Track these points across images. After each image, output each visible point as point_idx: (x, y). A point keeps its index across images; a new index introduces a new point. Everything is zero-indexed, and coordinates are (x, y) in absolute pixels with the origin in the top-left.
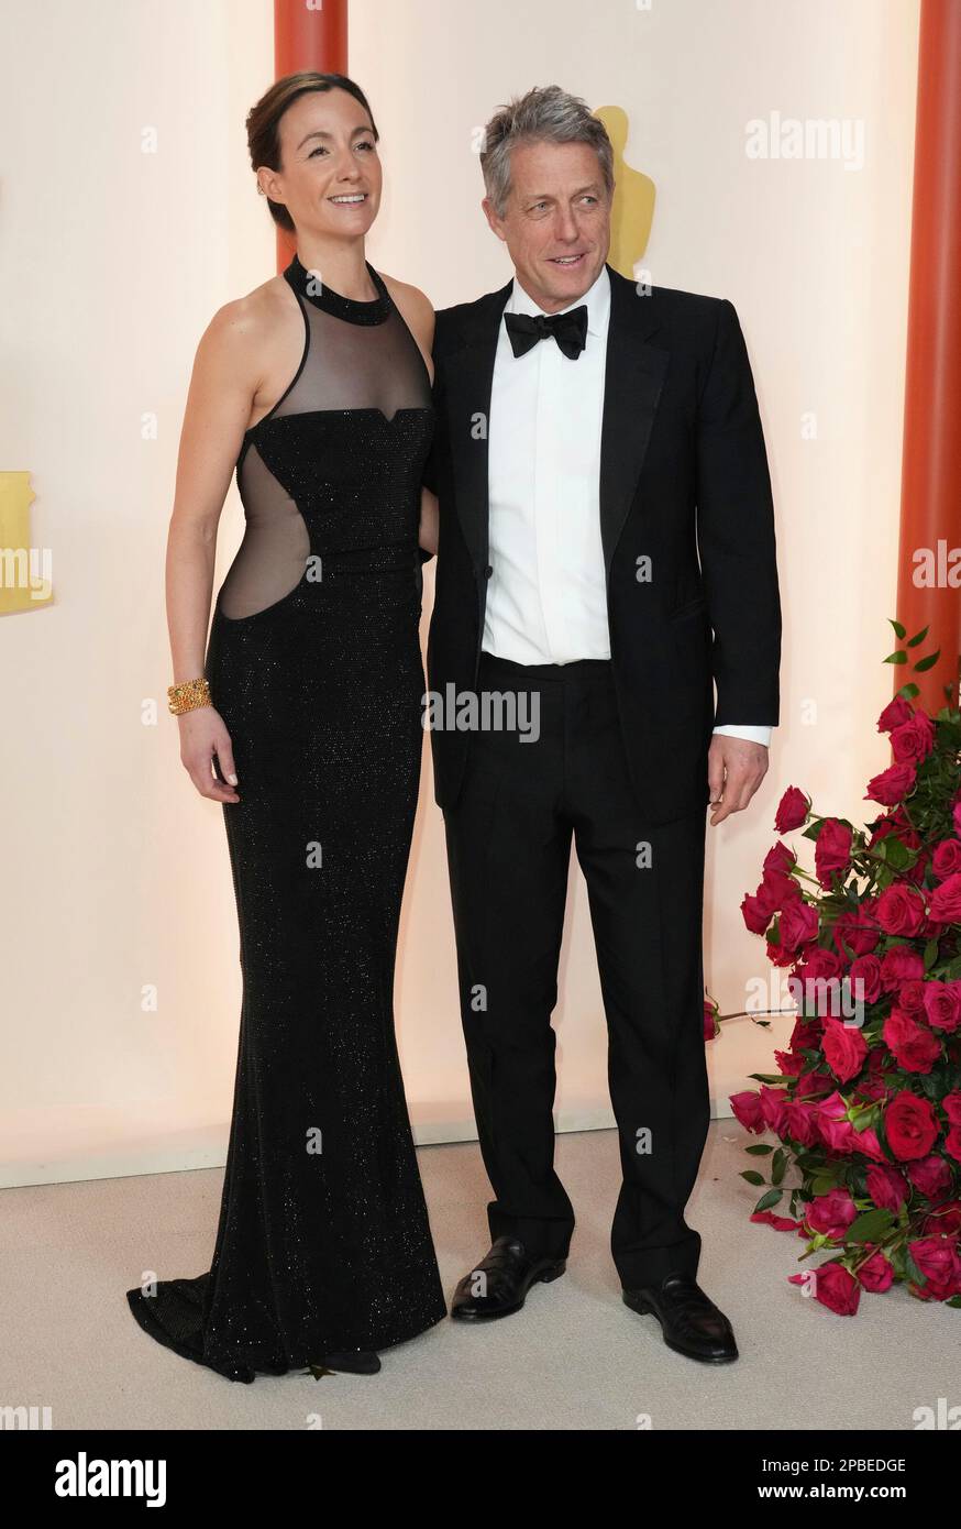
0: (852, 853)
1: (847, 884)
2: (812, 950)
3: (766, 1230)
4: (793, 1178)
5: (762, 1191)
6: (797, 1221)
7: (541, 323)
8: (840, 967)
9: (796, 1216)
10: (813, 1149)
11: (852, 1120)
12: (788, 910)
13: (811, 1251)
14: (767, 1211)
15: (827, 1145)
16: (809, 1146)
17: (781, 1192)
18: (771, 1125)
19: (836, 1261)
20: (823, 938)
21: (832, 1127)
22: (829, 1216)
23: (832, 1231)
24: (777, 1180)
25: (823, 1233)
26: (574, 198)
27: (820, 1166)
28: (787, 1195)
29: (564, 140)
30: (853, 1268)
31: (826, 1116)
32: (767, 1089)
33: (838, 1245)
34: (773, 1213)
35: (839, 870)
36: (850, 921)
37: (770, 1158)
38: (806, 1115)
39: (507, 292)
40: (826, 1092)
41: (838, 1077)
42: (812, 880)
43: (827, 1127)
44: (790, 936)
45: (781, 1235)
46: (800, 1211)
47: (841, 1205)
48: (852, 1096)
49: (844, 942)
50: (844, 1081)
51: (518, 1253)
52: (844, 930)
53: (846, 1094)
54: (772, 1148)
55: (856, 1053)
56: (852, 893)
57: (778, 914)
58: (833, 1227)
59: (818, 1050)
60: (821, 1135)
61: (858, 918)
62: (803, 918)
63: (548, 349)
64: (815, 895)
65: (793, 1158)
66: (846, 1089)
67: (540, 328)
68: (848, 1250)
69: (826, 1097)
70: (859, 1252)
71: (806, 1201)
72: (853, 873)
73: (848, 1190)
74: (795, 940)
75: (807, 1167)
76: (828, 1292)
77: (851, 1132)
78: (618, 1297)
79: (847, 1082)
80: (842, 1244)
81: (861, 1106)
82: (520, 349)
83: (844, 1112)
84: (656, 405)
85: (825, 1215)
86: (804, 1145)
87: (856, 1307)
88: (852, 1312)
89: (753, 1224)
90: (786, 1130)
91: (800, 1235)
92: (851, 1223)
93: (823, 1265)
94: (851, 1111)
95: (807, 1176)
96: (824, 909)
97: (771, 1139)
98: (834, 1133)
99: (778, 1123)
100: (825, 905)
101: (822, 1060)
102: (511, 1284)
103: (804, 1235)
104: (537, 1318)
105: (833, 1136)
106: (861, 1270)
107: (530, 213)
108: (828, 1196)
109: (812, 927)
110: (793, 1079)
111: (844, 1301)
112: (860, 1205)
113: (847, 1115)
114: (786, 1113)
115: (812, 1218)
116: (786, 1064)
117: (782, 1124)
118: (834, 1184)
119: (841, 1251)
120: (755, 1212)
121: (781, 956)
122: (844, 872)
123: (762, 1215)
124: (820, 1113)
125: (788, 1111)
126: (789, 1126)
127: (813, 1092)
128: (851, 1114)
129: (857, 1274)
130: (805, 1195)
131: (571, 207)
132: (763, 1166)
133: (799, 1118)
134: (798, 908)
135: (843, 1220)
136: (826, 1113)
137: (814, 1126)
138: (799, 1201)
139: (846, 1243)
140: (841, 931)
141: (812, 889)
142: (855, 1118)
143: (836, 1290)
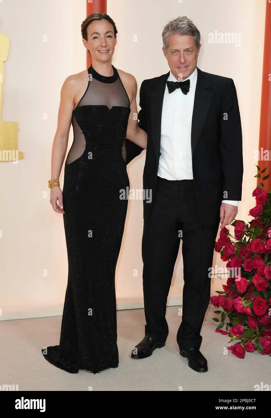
0: (245, 230)
1: (243, 239)
2: (233, 257)
3: (219, 334)
4: (227, 320)
5: (218, 323)
6: (228, 332)
7: (177, 84)
8: (241, 262)
9: (228, 331)
10: (232, 312)
11: (244, 304)
12: (227, 246)
13: (232, 340)
14: (220, 329)
15: (237, 311)
16: (232, 311)
17: (224, 324)
18: (221, 305)
19: (239, 343)
20: (236, 254)
21: (238, 306)
22: (237, 331)
23: (238, 335)
24: (223, 320)
25: (235, 335)
26: (185, 51)
27: (235, 317)
28: (225, 325)
29: (183, 34)
30: (243, 345)
31: (237, 303)
32: (220, 295)
33: (239, 339)
34: (221, 329)
35: (241, 235)
36: (244, 249)
37: (221, 315)
38: (231, 303)
39: (168, 75)
40: (236, 296)
41: (240, 292)
42: (233, 237)
43: (237, 306)
44: (227, 253)
45: (224, 336)
46: (229, 329)
47: (240, 328)
48: (244, 297)
49: (242, 255)
50: (242, 293)
51: (151, 340)
52: (242, 251)
53: (242, 296)
54: (221, 312)
55: (245, 286)
56: (244, 241)
57: (224, 247)
58: (238, 334)
59: (234, 284)
60: (235, 308)
61: (246, 248)
62: (231, 248)
63: (178, 91)
64: (234, 242)
65: (227, 314)
66: (242, 295)
67: (176, 86)
68: (242, 340)
69: (236, 298)
70: (245, 341)
71: (231, 326)
72: (245, 236)
73: (242, 324)
74: (228, 254)
75: (231, 317)
76: (237, 352)
77: (243, 307)
78: (178, 352)
79: (242, 294)
80: (241, 339)
81: (246, 300)
82: (171, 91)
83: (241, 302)
84: (208, 109)
85: (236, 330)
86: (230, 311)
87: (244, 356)
88: (243, 358)
89: (216, 333)
90: (226, 307)
91: (229, 336)
92: (243, 333)
93: (235, 344)
94: (244, 302)
95: (231, 319)
96: (237, 245)
97: (221, 309)
98: (239, 308)
99: (223, 305)
100: (237, 244)
101: (236, 287)
102: (148, 349)
103: (230, 336)
104: (155, 358)
105: (238, 309)
106: (246, 346)
107: (172, 54)
108: (237, 325)
109: (233, 251)
110: (228, 292)
111: (241, 354)
112: (245, 328)
113: (242, 303)
114: (226, 302)
115: (232, 331)
116: (226, 288)
117: (224, 305)
118: (239, 322)
119: (240, 341)
120: (216, 329)
121: (225, 258)
122: (242, 235)
123: (218, 330)
124: (235, 302)
125: (226, 301)
126: (226, 305)
127: (233, 296)
128: (243, 303)
129: (244, 347)
130: (230, 325)
131: (184, 53)
132: (219, 317)
133: (229, 303)
134: (229, 245)
135: (241, 332)
136: (237, 302)
137: (233, 306)
138: (229, 326)
139: (242, 338)
140: (241, 252)
141: (233, 240)
142: (245, 304)
143: (239, 351)
